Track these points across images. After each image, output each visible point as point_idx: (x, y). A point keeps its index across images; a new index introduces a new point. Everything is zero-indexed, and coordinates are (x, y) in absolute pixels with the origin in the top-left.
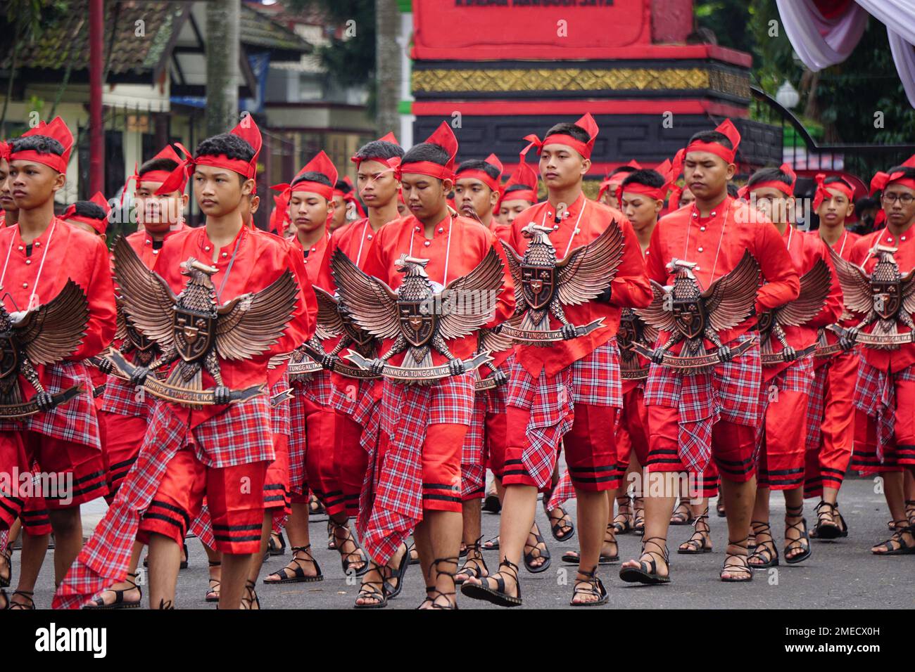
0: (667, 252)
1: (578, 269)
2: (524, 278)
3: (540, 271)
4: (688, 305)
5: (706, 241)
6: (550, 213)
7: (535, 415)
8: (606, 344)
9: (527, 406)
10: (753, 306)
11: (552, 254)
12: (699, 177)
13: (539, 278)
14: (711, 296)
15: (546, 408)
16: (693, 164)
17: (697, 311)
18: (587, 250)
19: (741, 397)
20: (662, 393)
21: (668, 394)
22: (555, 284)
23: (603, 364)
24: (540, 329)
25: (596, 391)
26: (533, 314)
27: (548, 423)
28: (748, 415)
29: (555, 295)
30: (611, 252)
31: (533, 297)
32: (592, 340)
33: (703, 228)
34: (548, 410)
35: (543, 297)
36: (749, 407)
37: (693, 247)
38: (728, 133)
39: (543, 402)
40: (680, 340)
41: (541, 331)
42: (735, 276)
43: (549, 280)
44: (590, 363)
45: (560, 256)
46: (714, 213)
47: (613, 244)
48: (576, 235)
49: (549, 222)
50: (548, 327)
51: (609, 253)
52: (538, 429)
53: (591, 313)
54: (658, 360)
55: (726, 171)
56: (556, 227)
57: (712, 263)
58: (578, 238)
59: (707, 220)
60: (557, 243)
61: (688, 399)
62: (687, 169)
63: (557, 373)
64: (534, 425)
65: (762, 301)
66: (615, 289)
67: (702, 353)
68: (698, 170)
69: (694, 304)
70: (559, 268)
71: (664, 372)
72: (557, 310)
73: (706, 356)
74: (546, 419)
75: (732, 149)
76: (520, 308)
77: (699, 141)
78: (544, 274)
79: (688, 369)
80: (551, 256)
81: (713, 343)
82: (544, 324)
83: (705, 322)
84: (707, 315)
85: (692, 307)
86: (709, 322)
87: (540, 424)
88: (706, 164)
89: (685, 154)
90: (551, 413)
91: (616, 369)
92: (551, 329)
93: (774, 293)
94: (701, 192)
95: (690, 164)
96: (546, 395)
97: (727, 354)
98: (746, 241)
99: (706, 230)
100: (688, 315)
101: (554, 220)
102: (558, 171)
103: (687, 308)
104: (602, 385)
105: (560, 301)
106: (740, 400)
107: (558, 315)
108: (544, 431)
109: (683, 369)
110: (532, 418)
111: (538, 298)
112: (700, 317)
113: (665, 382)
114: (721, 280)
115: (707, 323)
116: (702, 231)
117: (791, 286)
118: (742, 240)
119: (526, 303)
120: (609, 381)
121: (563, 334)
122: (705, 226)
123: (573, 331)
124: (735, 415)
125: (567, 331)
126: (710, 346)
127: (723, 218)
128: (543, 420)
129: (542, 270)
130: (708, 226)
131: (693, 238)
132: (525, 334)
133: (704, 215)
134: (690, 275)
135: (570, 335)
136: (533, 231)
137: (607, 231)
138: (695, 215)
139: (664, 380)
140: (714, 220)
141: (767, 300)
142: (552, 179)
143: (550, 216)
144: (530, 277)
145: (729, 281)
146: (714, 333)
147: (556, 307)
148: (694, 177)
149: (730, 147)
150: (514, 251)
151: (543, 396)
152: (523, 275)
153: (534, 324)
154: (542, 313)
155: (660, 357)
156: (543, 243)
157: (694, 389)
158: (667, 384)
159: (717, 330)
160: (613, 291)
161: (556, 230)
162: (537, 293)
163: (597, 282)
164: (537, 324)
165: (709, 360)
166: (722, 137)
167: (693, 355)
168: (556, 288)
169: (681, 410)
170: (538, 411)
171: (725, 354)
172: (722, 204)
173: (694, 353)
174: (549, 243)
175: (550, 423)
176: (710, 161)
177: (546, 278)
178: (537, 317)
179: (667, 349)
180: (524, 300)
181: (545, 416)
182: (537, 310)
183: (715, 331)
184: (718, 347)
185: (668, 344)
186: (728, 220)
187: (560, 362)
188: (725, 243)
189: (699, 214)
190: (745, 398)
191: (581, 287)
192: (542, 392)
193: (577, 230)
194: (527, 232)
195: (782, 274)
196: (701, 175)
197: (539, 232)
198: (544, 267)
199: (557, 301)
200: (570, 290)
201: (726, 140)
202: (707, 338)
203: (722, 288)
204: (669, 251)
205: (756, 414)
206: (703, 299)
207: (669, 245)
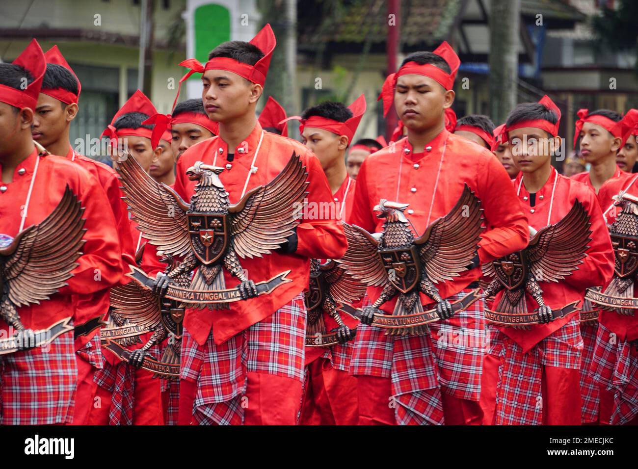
0: (375, 195)
1: (255, 214)
2: (192, 228)
3: (211, 218)
4: (400, 253)
5: (420, 180)
6: (221, 150)
7: (203, 388)
8: (290, 303)
9: (193, 377)
10: (476, 252)
11: (225, 198)
12: (413, 103)
13: (210, 227)
14: (427, 242)
15: (216, 379)
16: (405, 90)
17: (411, 260)
18: (265, 191)
19: (460, 366)
20: (371, 360)
21: (378, 361)
22: (229, 233)
23: (285, 326)
24: (214, 288)
25: (276, 357)
26: (205, 271)
27: (219, 399)
28: (470, 387)
29: (230, 247)
30: (294, 192)
31: (204, 251)
32: (273, 298)
33: (417, 166)
34: (219, 382)
35: (215, 250)
36: (471, 379)
37: (405, 188)
38: (446, 57)
39: (213, 372)
40: (394, 295)
41: (214, 291)
42: (454, 217)
43: (221, 229)
44: (269, 325)
45: (233, 201)
46: (430, 148)
47: (295, 183)
48: (253, 174)
49: (221, 160)
50: (224, 286)
51: (291, 194)
52: (207, 405)
53: (271, 266)
54: (367, 321)
55: (444, 99)
56: (229, 166)
57: (426, 204)
58: (254, 178)
59: (421, 155)
60: (230, 185)
61: (402, 366)
62: (398, 95)
63: (230, 339)
64: (202, 400)
65: (486, 248)
66: (301, 237)
67: (418, 310)
68: (411, 96)
69: (408, 252)
70: (233, 214)
71: (372, 335)
72: (233, 265)
73: (423, 312)
74: (216, 393)
75: (450, 73)
76: (189, 265)
77: (412, 62)
78: (216, 222)
79: (403, 329)
80: (223, 201)
81: (431, 297)
82: (218, 282)
83: (421, 273)
84: (423, 265)
85: (405, 256)
86: (426, 273)
87: (209, 399)
88: (421, 89)
89: (396, 79)
90: (223, 385)
91: (300, 335)
92: (227, 287)
93: (500, 240)
94: (414, 122)
95: (402, 90)
96: (217, 364)
97: (448, 309)
98: (467, 179)
99: (421, 167)
100: (402, 266)
101: (226, 157)
102: (219, 102)
103: (400, 257)
104: (284, 351)
105: (236, 254)
106: (460, 370)
107: (235, 270)
108: (214, 408)
109: (397, 329)
110: (199, 392)
111: (210, 251)
112: (414, 266)
113: (374, 347)
114: (437, 223)
115: (423, 275)
116: (416, 169)
117: (520, 232)
118: (462, 178)
119: (196, 258)
120: (291, 348)
121: (241, 292)
122: (419, 163)
123: (252, 289)
124: (455, 387)
125: (246, 289)
126: (427, 301)
127: (439, 153)
128: (213, 394)
129: (212, 218)
130: (422, 163)
131: (406, 178)
132: (195, 296)
133: (418, 151)
134: (401, 218)
135: (249, 295)
136: (200, 171)
137: (287, 167)
138: (407, 150)
139: (373, 345)
140: (430, 155)
141: (493, 247)
142: (213, 112)
143: (221, 153)
144: (198, 227)
145: (447, 224)
146: (432, 286)
147: (231, 261)
148: (407, 104)
149: (449, 71)
150: (178, 197)
151: (212, 365)
152: (190, 224)
153: (206, 282)
154: (215, 270)
155: (370, 316)
156: (213, 185)
157: (408, 355)
158: (377, 350)
159: (436, 282)
160: (300, 240)
161: (229, 170)
162: (208, 245)
163: (279, 229)
164: (210, 282)
165: (428, 318)
166: (439, 60)
167: (409, 313)
168: (231, 239)
169: (394, 381)
170: (206, 383)
171: (445, 309)
172: (439, 137)
173: (408, 310)
174: (220, 185)
175: (221, 398)
176: (425, 85)
177: (218, 227)
178: (209, 274)
179: (378, 307)
180: (194, 255)
181: (215, 390)
182: (209, 266)
183: (434, 283)
184: (437, 302)
185: (379, 301)
186: (445, 155)
187: (233, 326)
188: (442, 182)
189: (412, 149)
190: (466, 367)
191: (260, 236)
192: (211, 360)
193: (254, 169)
194: (192, 173)
195: (509, 217)
196: (415, 101)
197: (208, 173)
198: (215, 214)
199: (233, 254)
200: (248, 240)
201: (443, 63)
202: (424, 292)
203: (439, 232)
204: (378, 193)
205: (480, 387)
206: (418, 246)
207: (378, 186)
